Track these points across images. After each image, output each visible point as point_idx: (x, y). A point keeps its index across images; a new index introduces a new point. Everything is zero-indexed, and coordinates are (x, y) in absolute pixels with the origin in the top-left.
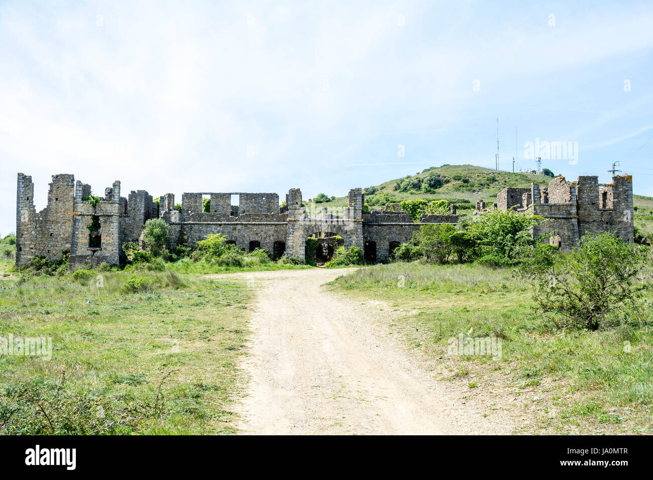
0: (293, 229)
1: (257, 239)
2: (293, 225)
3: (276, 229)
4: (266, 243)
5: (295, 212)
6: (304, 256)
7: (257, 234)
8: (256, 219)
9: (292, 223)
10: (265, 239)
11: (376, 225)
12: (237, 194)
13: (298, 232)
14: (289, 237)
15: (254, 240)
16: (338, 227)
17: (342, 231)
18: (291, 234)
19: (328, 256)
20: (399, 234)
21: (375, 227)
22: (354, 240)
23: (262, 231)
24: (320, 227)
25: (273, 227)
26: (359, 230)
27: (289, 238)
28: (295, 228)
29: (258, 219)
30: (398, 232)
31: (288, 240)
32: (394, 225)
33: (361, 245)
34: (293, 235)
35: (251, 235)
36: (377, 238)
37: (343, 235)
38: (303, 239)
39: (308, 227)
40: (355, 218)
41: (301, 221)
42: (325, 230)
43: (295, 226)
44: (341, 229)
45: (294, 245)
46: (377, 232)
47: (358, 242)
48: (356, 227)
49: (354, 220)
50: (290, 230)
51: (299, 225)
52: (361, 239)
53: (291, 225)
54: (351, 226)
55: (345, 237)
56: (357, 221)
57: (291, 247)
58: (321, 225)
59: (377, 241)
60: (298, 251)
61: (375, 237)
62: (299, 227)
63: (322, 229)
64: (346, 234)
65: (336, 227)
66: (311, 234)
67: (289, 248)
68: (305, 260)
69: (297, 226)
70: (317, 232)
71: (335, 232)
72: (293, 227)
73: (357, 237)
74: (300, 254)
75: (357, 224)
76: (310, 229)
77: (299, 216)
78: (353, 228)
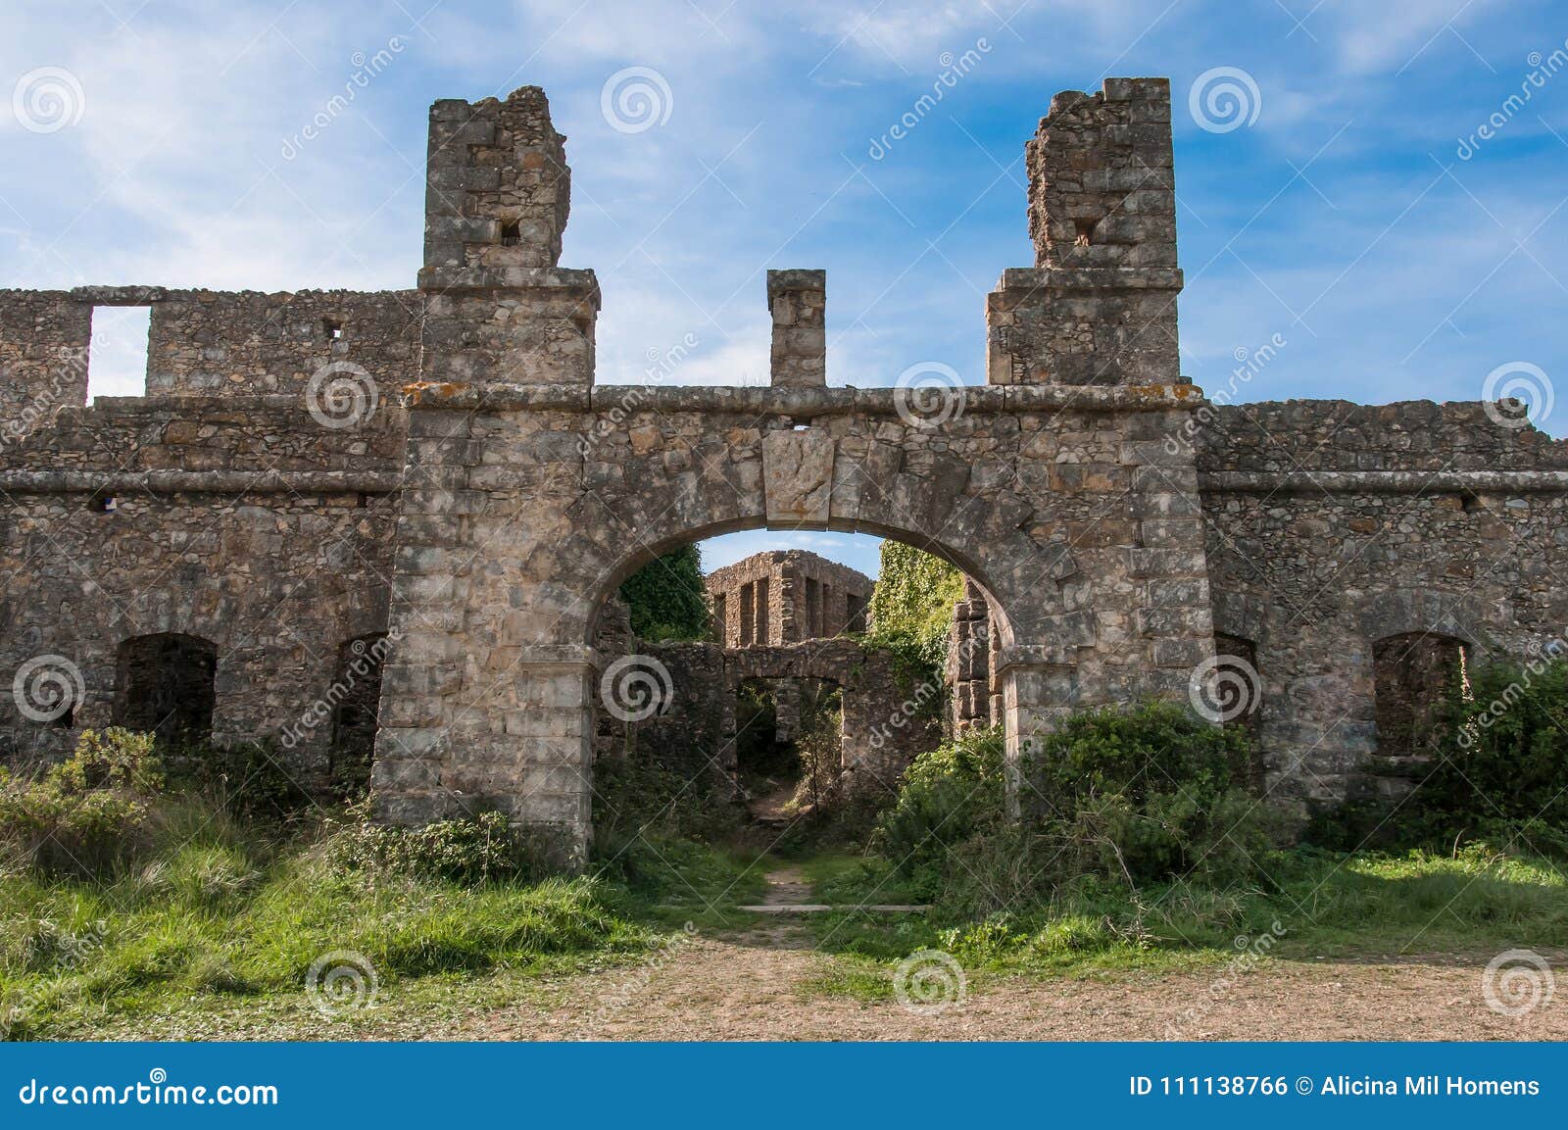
0: (462, 488)
1: (186, 619)
2: (466, 455)
3: (364, 529)
4: (271, 651)
5: (486, 317)
6: (579, 786)
7: (192, 574)
8: (189, 447)
9: (457, 428)
10: (261, 613)
11: (1240, 492)
12: (128, 297)
13: (513, 520)
14: (414, 571)
15: (163, 625)
16: (936, 469)
17: (985, 508)
18: (434, 541)
20: (1456, 569)
21: (1234, 506)
22: (1114, 601)
23: (239, 550)
24: (748, 472)
25: (343, 509)
26: (1164, 500)
27: (422, 586)
28: (477, 479)
29: (205, 446)
30: (1438, 553)
31: (405, 606)
32: (1403, 491)
33: (1196, 661)
34: (461, 558)
35: (143, 581)
36: (1261, 609)
37: (998, 553)
38: (561, 599)
39: (619, 472)
40: (1111, 379)
41: (543, 407)
42: (801, 504)
43: (481, 464)
44: (974, 484)
45: (471, 657)
46: (1257, 549)
47: (1157, 622)
48: (1130, 469)
49: (1099, 393)
50: (427, 499)
51: (522, 451)
52: (1194, 595)
53: (446, 447)
54: (1073, 458)
55: (1011, 569)
56: (1138, 399)
57: (433, 682)
58: (758, 446)
59: (1264, 632)
60: (513, 725)
61: (1242, 596)
62: (526, 468)
63: (771, 495)
64: (1023, 537)
65: (917, 469)
66: (650, 538)
67: (411, 694)
68: (580, 829)
69: (503, 465)
70: (711, 517)
71: (906, 520)
72: (457, 474)
73: (1140, 576)
74: (532, 761)
75: (1133, 438)
76: (648, 495)
77: (530, 361)
78: (1098, 482)
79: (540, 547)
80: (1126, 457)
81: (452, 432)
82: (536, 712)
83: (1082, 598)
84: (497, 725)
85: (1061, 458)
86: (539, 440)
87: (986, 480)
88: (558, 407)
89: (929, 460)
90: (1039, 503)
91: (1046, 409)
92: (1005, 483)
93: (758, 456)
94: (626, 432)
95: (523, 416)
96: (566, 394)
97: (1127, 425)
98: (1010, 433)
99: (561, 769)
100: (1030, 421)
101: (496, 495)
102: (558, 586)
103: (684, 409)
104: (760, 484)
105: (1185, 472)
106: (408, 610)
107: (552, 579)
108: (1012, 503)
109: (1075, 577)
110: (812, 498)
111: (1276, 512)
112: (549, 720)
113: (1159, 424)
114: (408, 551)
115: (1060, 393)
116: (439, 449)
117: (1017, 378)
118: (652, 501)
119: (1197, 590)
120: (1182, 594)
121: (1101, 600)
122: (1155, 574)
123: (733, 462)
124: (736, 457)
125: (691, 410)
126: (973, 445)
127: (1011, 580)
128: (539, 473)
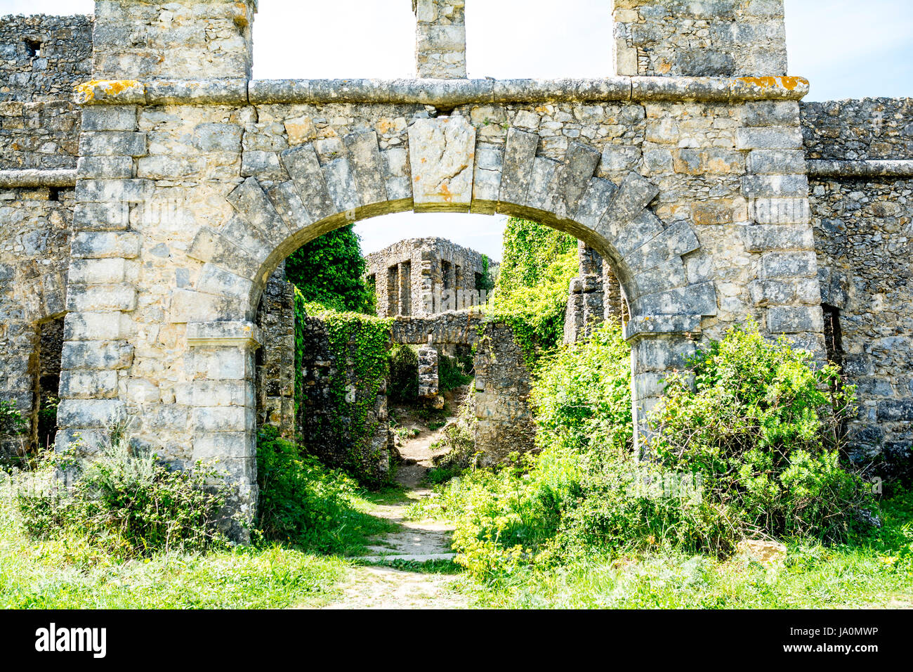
0: (130, 178)
2: (134, 146)
5: (152, 20)
6: (244, 451)
9: (124, 121)
14: (87, 255)
17: (615, 191)
18: (104, 227)
19: (441, 399)
22: (731, 274)
24: (396, 159)
25: (37, 202)
26: (776, 181)
27: (92, 270)
28: (145, 168)
31: (81, 287)
33: (806, 328)
34: (130, 243)
36: (843, 279)
37: (628, 232)
38: (223, 277)
39: (274, 160)
40: (728, 72)
41: (205, 102)
42: (445, 188)
43: (148, 155)
44: (604, 168)
45: (142, 334)
46: (840, 227)
47: (772, 292)
48: (746, 152)
49: (717, 84)
50: (99, 188)
51: (186, 142)
52: (803, 267)
53: (116, 139)
54: (694, 144)
55: (639, 244)
56: (751, 90)
57: (108, 358)
58: (405, 134)
59: (846, 299)
60: (182, 398)
61: (828, 269)
62: (189, 158)
63: (417, 179)
64: (650, 215)
65: (551, 154)
66: (304, 221)
67: (90, 368)
68: (246, 489)
69: (168, 155)
70: (361, 201)
71: (544, 201)
72: (127, 164)
73: (757, 251)
74: (201, 429)
75: (747, 125)
76: (302, 181)
77: (192, 58)
78: (717, 166)
79: (203, 230)
80: (741, 143)
81: (121, 127)
82: (202, 381)
83: (704, 272)
84: (167, 398)
85: (683, 144)
86: (201, 132)
87: (614, 163)
88: (218, 101)
89: (562, 145)
90: (664, 186)
91: (668, 98)
92: (631, 168)
93: (404, 143)
94: (282, 123)
95: (186, 109)
96: (225, 88)
97: (740, 113)
98: (636, 121)
99: (227, 436)
100: (653, 109)
101: (161, 183)
102: (221, 268)
103: (336, 101)
104: (407, 171)
105: (793, 155)
106: (83, 290)
107: (215, 260)
108: (640, 185)
109: (696, 252)
110: (455, 181)
111: (855, 195)
112: (215, 391)
113: (770, 112)
114: (83, 237)
115: (683, 83)
116: (109, 141)
117: (642, 70)
118: (307, 187)
119: (806, 262)
120: (794, 267)
121: (721, 273)
122: (769, 248)
123: (380, 149)
124: (383, 145)
125: (342, 101)
126: (603, 131)
127: (640, 255)
128: (200, 163)
